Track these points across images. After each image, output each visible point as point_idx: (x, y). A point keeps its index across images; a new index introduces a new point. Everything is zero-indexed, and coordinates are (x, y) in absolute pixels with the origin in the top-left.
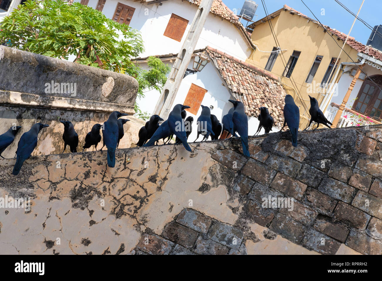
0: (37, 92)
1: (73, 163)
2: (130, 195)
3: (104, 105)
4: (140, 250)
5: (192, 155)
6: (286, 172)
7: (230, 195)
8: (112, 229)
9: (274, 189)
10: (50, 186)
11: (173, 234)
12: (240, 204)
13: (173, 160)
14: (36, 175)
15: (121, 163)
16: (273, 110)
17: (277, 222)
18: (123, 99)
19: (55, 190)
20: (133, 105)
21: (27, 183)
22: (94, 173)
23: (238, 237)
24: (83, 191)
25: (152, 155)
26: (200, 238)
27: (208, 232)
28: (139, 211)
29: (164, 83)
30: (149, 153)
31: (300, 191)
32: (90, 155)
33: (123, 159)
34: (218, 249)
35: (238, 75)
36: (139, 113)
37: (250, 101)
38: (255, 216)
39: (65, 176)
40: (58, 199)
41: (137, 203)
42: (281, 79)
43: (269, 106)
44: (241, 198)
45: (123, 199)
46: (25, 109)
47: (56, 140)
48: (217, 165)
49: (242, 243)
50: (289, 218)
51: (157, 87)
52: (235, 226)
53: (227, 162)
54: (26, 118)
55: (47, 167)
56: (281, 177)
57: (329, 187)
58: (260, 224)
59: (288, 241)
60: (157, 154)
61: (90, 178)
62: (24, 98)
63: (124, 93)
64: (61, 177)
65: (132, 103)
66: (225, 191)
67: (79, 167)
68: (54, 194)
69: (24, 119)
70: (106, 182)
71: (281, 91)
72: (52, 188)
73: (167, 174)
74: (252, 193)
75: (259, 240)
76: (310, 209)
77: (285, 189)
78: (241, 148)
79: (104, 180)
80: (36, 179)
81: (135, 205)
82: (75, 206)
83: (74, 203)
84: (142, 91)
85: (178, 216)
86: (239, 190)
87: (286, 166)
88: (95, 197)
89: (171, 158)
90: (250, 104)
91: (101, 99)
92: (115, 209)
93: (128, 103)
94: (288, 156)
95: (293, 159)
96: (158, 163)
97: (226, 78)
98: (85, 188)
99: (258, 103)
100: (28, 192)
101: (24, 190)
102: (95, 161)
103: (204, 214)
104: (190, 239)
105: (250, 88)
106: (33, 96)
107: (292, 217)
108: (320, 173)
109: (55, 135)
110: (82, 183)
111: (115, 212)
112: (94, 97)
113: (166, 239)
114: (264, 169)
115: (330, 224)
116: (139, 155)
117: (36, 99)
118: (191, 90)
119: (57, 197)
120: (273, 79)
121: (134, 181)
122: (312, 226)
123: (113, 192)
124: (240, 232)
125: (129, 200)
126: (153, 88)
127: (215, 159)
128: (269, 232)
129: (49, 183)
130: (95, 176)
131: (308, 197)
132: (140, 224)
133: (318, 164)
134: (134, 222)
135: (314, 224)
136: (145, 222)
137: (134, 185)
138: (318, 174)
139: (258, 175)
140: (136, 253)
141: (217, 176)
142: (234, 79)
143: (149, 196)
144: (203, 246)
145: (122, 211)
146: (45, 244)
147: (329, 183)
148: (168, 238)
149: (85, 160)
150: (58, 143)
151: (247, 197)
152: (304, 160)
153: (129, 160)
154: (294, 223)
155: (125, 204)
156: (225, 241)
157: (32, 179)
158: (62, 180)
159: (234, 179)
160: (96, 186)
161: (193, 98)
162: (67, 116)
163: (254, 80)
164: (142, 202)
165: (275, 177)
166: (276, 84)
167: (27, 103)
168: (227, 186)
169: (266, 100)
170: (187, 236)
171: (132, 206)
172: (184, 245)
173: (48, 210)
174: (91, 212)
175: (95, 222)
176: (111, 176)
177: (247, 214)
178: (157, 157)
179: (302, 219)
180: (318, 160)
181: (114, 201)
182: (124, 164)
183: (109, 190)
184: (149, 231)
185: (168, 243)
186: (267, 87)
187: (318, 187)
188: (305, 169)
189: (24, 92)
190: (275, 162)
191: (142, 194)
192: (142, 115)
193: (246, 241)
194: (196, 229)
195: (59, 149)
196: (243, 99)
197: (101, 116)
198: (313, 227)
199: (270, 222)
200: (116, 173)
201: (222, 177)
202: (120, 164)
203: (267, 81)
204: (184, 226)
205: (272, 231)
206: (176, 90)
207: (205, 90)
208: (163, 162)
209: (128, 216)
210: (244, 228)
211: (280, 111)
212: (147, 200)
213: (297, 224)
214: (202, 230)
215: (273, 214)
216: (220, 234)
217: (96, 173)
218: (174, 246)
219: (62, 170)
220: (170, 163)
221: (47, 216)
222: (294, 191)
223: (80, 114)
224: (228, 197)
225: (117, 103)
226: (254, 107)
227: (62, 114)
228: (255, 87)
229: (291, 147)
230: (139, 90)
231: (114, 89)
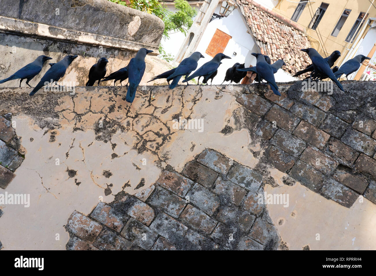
0: (64, 26)
1: (99, 97)
2: (153, 132)
3: (129, 44)
4: (160, 186)
5: (217, 97)
6: (310, 121)
7: (252, 139)
8: (133, 164)
9: (297, 136)
10: (75, 117)
11: (193, 172)
12: (261, 149)
13: (197, 100)
14: (62, 105)
15: (146, 100)
16: (295, 61)
17: (296, 169)
18: (148, 39)
19: (80, 121)
20: (158, 46)
21: (53, 112)
22: (119, 107)
23: (257, 180)
24: (107, 125)
25: (177, 94)
26: (219, 179)
27: (228, 173)
28: (161, 148)
29: (189, 26)
30: (174, 92)
31: (323, 140)
32: (116, 89)
33: (148, 96)
34: (237, 191)
35: (264, 24)
36: (163, 54)
37: (273, 51)
38: (276, 161)
39: (90, 108)
40: (82, 130)
41: (160, 140)
42: (307, 30)
43: (292, 57)
44: (263, 142)
45: (146, 135)
46: (52, 42)
47: (81, 75)
48: (241, 108)
49: (260, 187)
50: (310, 166)
51: (182, 30)
52: (255, 170)
53: (251, 106)
54: (52, 51)
55: (73, 98)
56: (304, 125)
57: (352, 139)
58: (280, 170)
59: (307, 188)
60: (183, 93)
61: (115, 112)
62: (51, 31)
63: (149, 33)
64: (86, 109)
65: (157, 44)
66: (248, 134)
67: (104, 101)
68: (79, 125)
69: (51, 51)
70: (130, 117)
71: (305, 42)
72: (76, 119)
73: (191, 113)
74: (274, 139)
75: (277, 185)
76: (331, 159)
77: (307, 137)
78: (266, 93)
79: (128, 115)
80: (61, 110)
81: (157, 142)
82: (99, 138)
83: (97, 135)
84: (167, 32)
85: (199, 155)
86: (262, 135)
87: (311, 115)
88: (119, 131)
89: (196, 98)
90: (273, 53)
91: (127, 38)
92: (137, 144)
93: (153, 43)
94: (314, 105)
95: (318, 108)
96: (182, 102)
97: (251, 26)
98: (109, 122)
99: (281, 53)
100: (53, 121)
101: (49, 119)
102: (120, 95)
103: (224, 156)
104: (210, 179)
105: (274, 38)
106: (61, 29)
107: (313, 165)
108: (344, 124)
109: (80, 70)
110: (106, 116)
111: (138, 148)
112: (120, 35)
113: (186, 177)
114: (288, 116)
115: (350, 175)
116: (164, 93)
117: (63, 33)
118: (215, 35)
119: (81, 128)
120: (298, 30)
121: (158, 119)
122: (332, 175)
123: (136, 127)
124: (260, 176)
125: (152, 136)
126: (179, 30)
127: (239, 103)
128: (288, 178)
129: (74, 115)
130: (120, 110)
131: (330, 147)
132: (161, 161)
133: (343, 115)
134: (156, 158)
135: (333, 174)
136: (166, 159)
137: (157, 123)
138: (342, 125)
139: (282, 122)
140: (155, 188)
141: (240, 120)
142: (259, 27)
143: (171, 134)
144: (222, 186)
145: (145, 146)
146: (68, 173)
147: (353, 135)
148: (187, 176)
149: (111, 94)
150: (83, 78)
151: (269, 143)
152: (329, 110)
153: (154, 97)
154: (314, 171)
155: (147, 140)
156: (244, 183)
157: (57, 109)
158: (87, 113)
159: (257, 124)
160: (119, 121)
161: (217, 44)
162: (93, 52)
163: (279, 30)
164: (164, 140)
165: (298, 124)
166: (301, 35)
167: (54, 36)
168: (249, 130)
169: (290, 51)
170: (207, 175)
171: (155, 142)
172: (204, 184)
173: (72, 140)
174: (114, 146)
175: (117, 155)
176: (135, 112)
177: (267, 158)
178: (182, 97)
179: (322, 168)
180: (343, 111)
181: (137, 137)
182: (149, 101)
183: (133, 125)
184: (169, 168)
185: (187, 181)
186: (292, 38)
187: (341, 138)
188: (330, 119)
189: (52, 25)
190: (300, 110)
191: (165, 131)
192: (166, 56)
193: (264, 185)
194: (216, 170)
195: (83, 84)
196: (267, 48)
197: (126, 54)
198: (333, 177)
199: (290, 168)
200: (140, 109)
201: (245, 121)
202: (144, 101)
203: (292, 31)
204: (205, 166)
205: (291, 178)
206: (201, 34)
207: (229, 37)
208: (188, 101)
209: (149, 152)
210: (264, 172)
211: (302, 62)
212: (170, 138)
213: (317, 173)
214: (222, 171)
215: (294, 161)
216: (240, 176)
217: (121, 108)
218: (193, 185)
219: (87, 102)
220: (195, 103)
221: (71, 146)
222: (316, 139)
223: (105, 50)
224: (250, 141)
225: (142, 42)
226: (277, 56)
227: (88, 50)
228: (280, 37)
229: (317, 96)
230: (164, 32)
231: (140, 28)
